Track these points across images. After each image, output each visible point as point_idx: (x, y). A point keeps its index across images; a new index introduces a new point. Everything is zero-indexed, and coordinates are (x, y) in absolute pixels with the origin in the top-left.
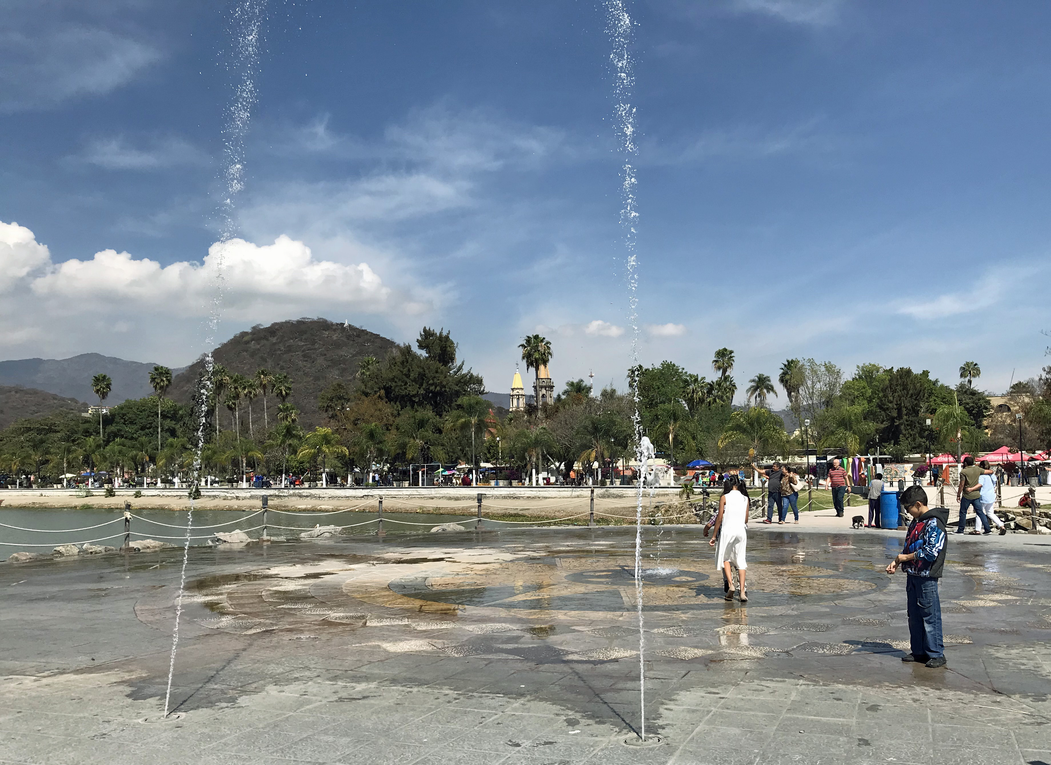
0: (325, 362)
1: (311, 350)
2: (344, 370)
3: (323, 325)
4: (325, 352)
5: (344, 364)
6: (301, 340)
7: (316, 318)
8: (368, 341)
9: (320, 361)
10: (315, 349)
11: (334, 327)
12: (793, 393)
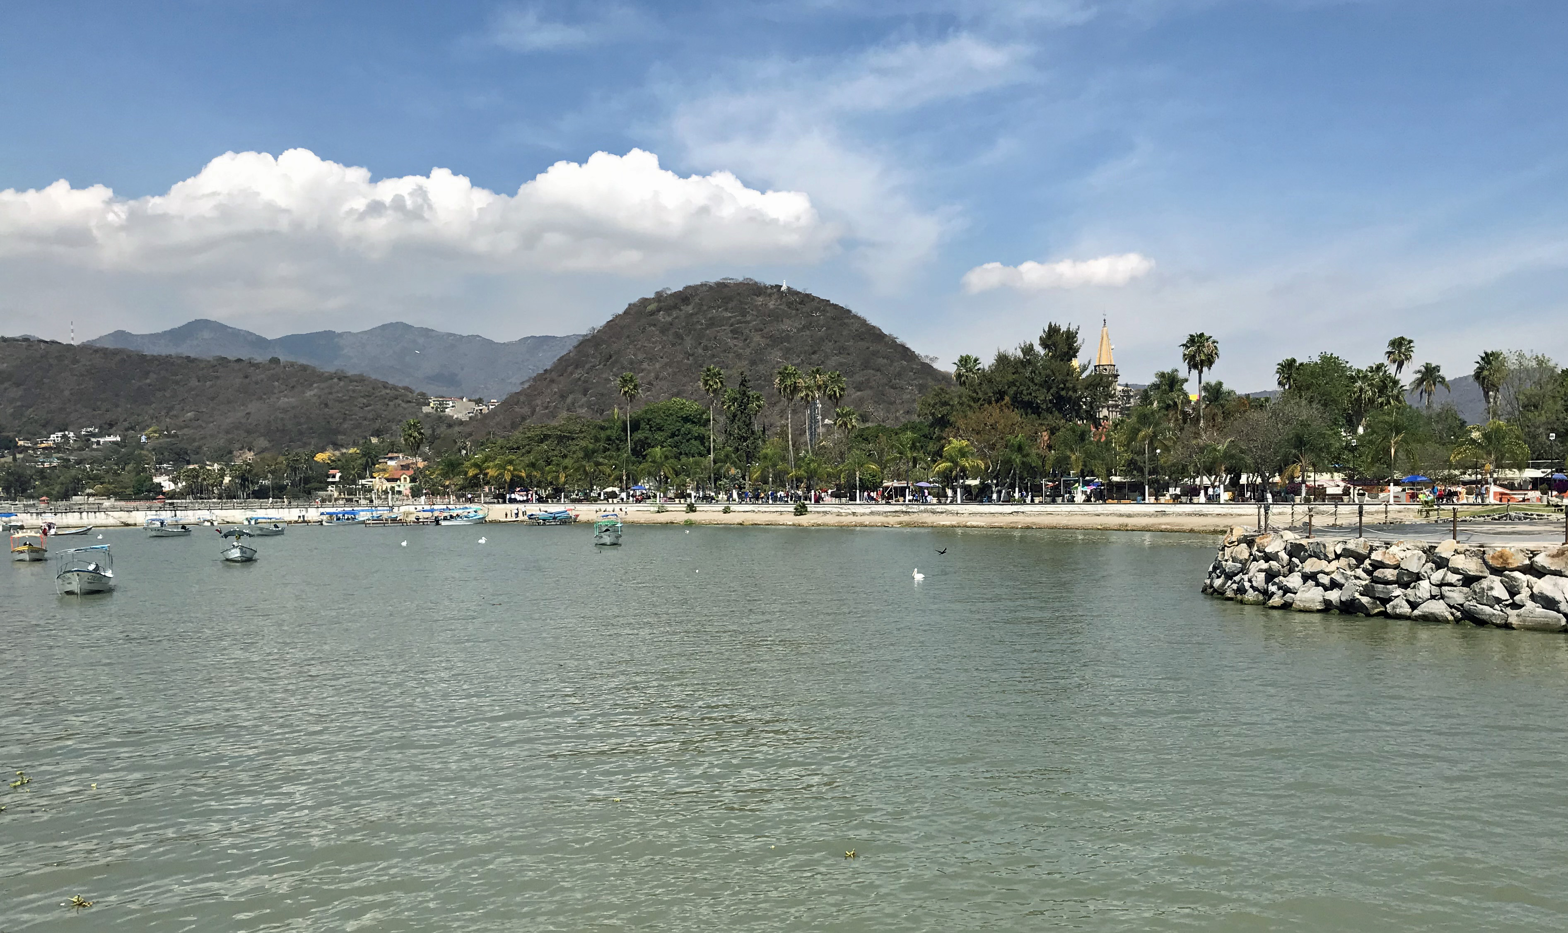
0: (764, 340)
1: (741, 323)
2: (788, 350)
3: (756, 289)
4: (762, 326)
5: (789, 342)
6: (726, 310)
7: (741, 279)
8: (817, 309)
9: (757, 338)
10: (748, 322)
11: (769, 291)
12: (1491, 393)
